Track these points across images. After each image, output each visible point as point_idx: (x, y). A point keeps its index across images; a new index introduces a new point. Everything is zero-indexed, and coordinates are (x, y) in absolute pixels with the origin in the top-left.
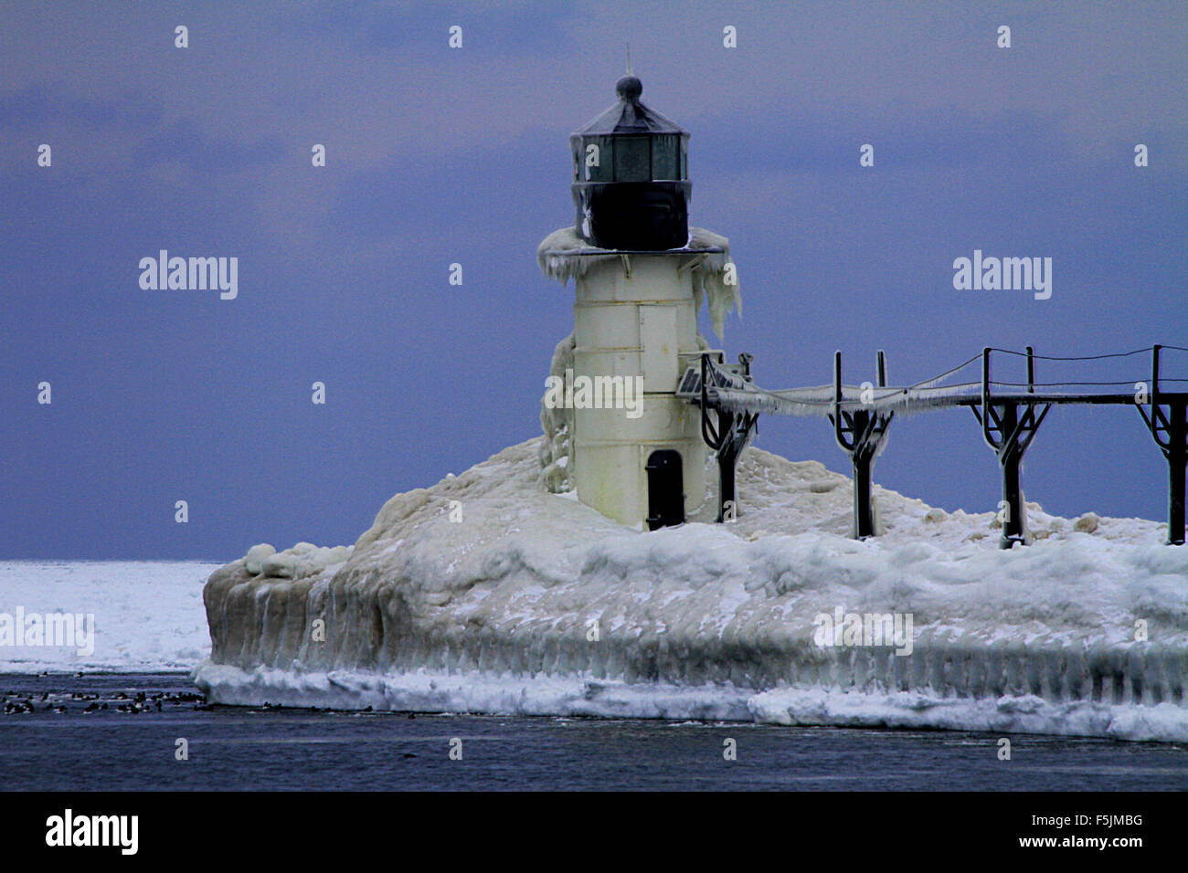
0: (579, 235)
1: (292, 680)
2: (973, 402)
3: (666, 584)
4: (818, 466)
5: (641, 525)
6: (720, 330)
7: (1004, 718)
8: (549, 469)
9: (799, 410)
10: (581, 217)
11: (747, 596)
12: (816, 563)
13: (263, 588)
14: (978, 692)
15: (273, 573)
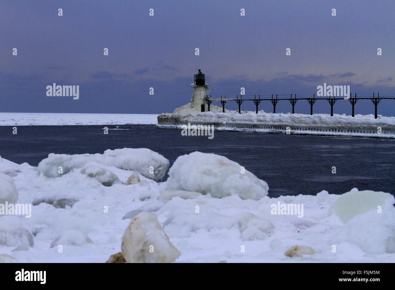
0: (195, 84)
1: (167, 126)
2: (235, 100)
3: (206, 117)
4: (217, 106)
5: (201, 111)
6: (208, 93)
7: (244, 130)
8: (192, 106)
9: (217, 101)
10: (195, 82)
11: (215, 118)
12: (223, 115)
13: (163, 117)
14: (241, 128)
15: (164, 116)
